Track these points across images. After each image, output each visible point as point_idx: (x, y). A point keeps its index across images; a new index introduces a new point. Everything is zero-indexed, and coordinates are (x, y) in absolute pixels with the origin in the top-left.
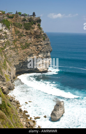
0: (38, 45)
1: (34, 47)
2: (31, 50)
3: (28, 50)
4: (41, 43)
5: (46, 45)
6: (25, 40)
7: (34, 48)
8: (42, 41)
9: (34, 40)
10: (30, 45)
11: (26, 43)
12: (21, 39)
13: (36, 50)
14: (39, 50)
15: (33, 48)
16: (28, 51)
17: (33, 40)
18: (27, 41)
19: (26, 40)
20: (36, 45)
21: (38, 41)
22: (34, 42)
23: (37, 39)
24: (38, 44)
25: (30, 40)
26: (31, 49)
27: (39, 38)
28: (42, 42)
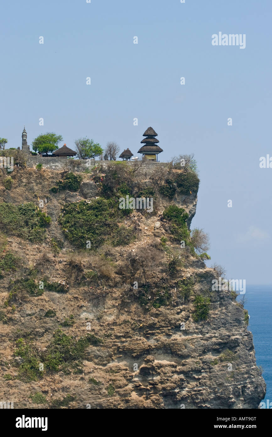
0: (148, 351)
1: (122, 364)
2: (88, 386)
3: (67, 382)
4: (178, 337)
5: (216, 351)
6: (50, 314)
7: (119, 370)
8: (177, 328)
9: (123, 317)
10: (92, 348)
11: (59, 339)
12: (28, 308)
13: (137, 389)
14: (154, 385)
15: (111, 371)
16: (64, 389)
17: (110, 319)
18: (66, 325)
19: (62, 315)
20: (132, 351)
21: (152, 326)
22: (117, 330)
23: (146, 311)
24: (152, 342)
25: (91, 316)
26: (92, 381)
27: (161, 302)
28: (186, 333)
